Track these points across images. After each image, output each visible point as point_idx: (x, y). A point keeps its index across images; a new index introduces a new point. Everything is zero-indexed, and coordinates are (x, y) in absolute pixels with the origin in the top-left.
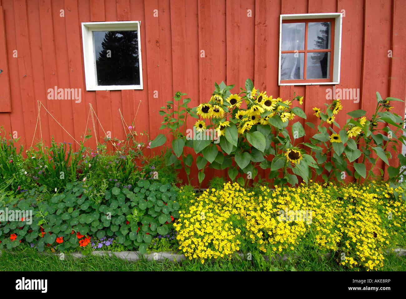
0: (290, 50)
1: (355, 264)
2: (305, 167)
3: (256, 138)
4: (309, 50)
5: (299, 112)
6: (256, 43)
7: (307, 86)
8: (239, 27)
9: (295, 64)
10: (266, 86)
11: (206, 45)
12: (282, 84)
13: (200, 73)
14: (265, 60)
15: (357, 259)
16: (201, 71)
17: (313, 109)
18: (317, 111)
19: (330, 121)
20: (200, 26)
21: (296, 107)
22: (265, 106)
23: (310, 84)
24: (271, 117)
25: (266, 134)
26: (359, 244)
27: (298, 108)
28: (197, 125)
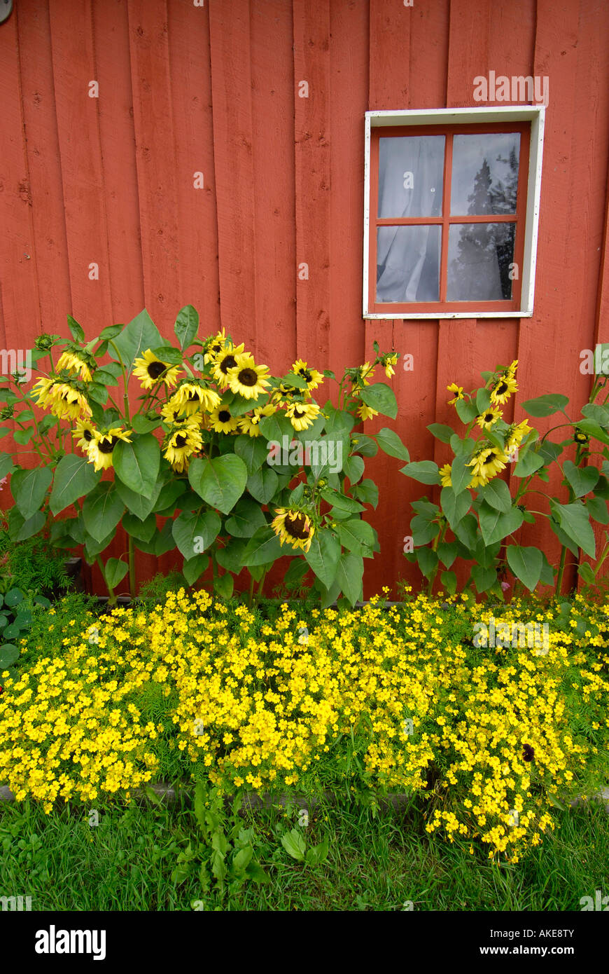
0: (407, 216)
1: (461, 832)
2: (330, 559)
3: (220, 474)
4: (455, 218)
5: (383, 398)
6: (299, 197)
7: (441, 323)
8: (249, 147)
9: (419, 256)
10: (328, 319)
11: (160, 200)
12: (372, 316)
13: (147, 281)
14: (324, 247)
15: (467, 818)
16: (147, 274)
17: (449, 388)
18: (457, 394)
19: (490, 423)
20: (139, 142)
21: (378, 385)
22: (241, 384)
23: (449, 316)
24: (271, 414)
25: (255, 461)
26: (478, 776)
27: (382, 386)
28: (78, 432)
